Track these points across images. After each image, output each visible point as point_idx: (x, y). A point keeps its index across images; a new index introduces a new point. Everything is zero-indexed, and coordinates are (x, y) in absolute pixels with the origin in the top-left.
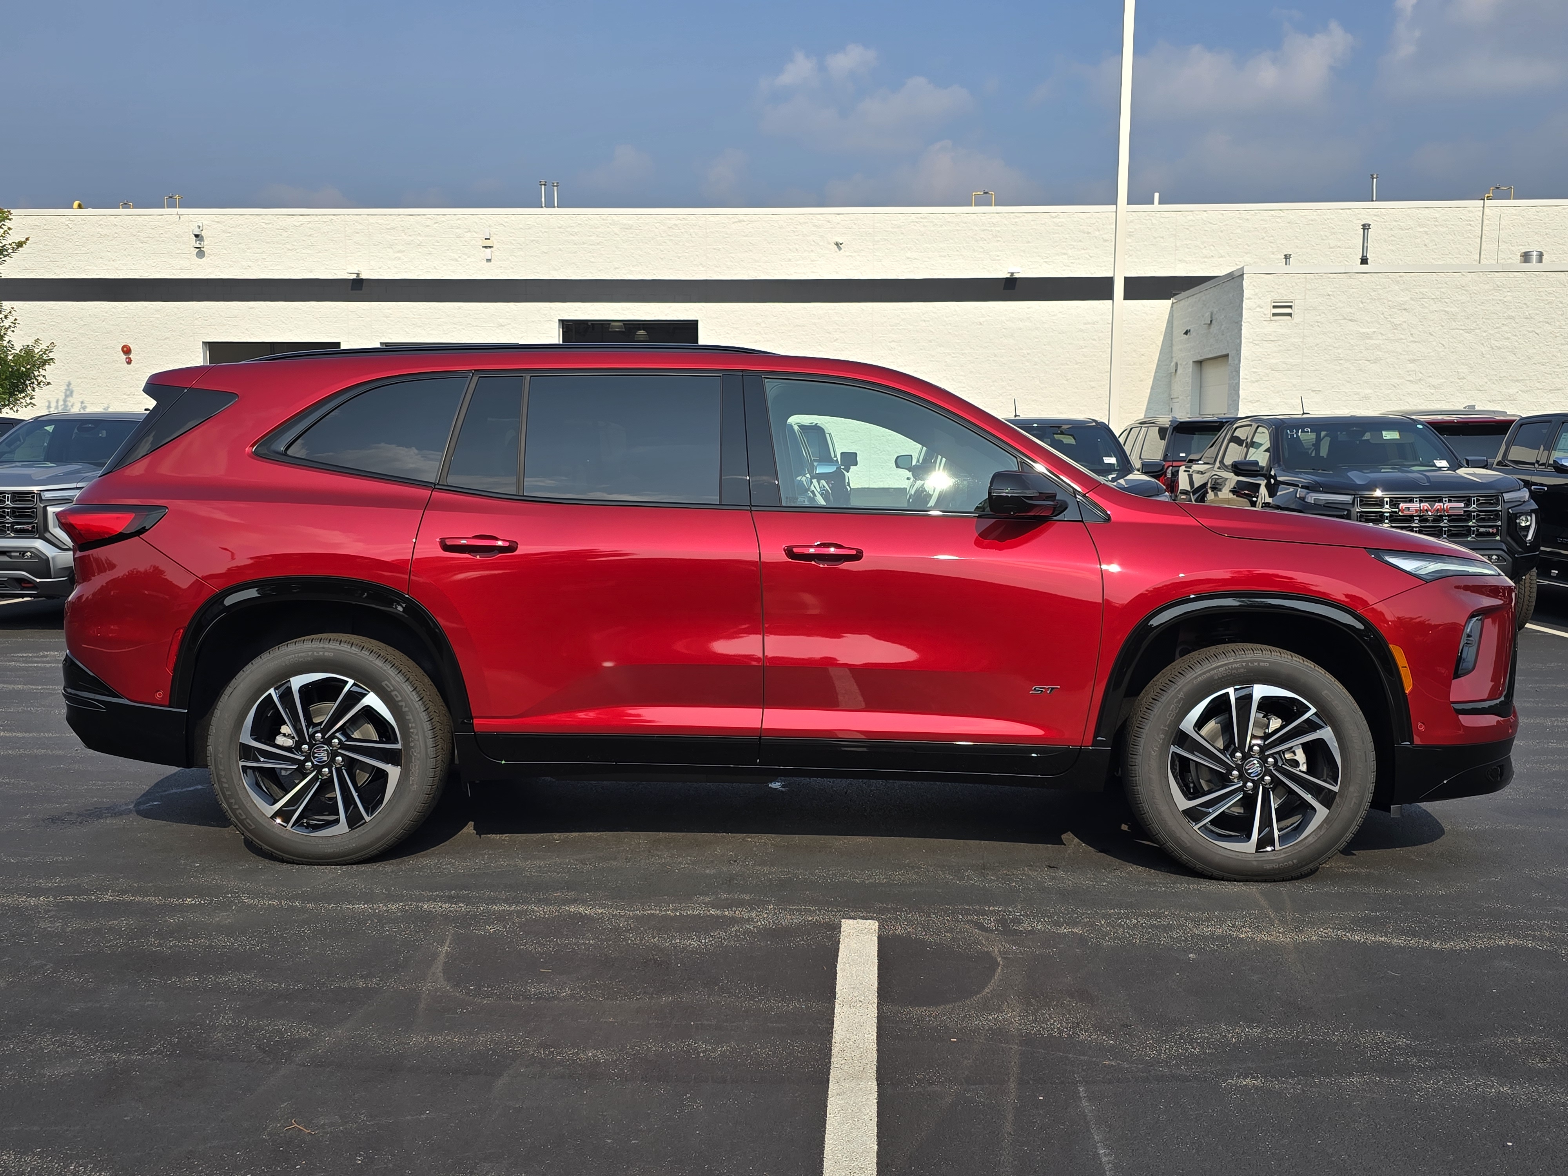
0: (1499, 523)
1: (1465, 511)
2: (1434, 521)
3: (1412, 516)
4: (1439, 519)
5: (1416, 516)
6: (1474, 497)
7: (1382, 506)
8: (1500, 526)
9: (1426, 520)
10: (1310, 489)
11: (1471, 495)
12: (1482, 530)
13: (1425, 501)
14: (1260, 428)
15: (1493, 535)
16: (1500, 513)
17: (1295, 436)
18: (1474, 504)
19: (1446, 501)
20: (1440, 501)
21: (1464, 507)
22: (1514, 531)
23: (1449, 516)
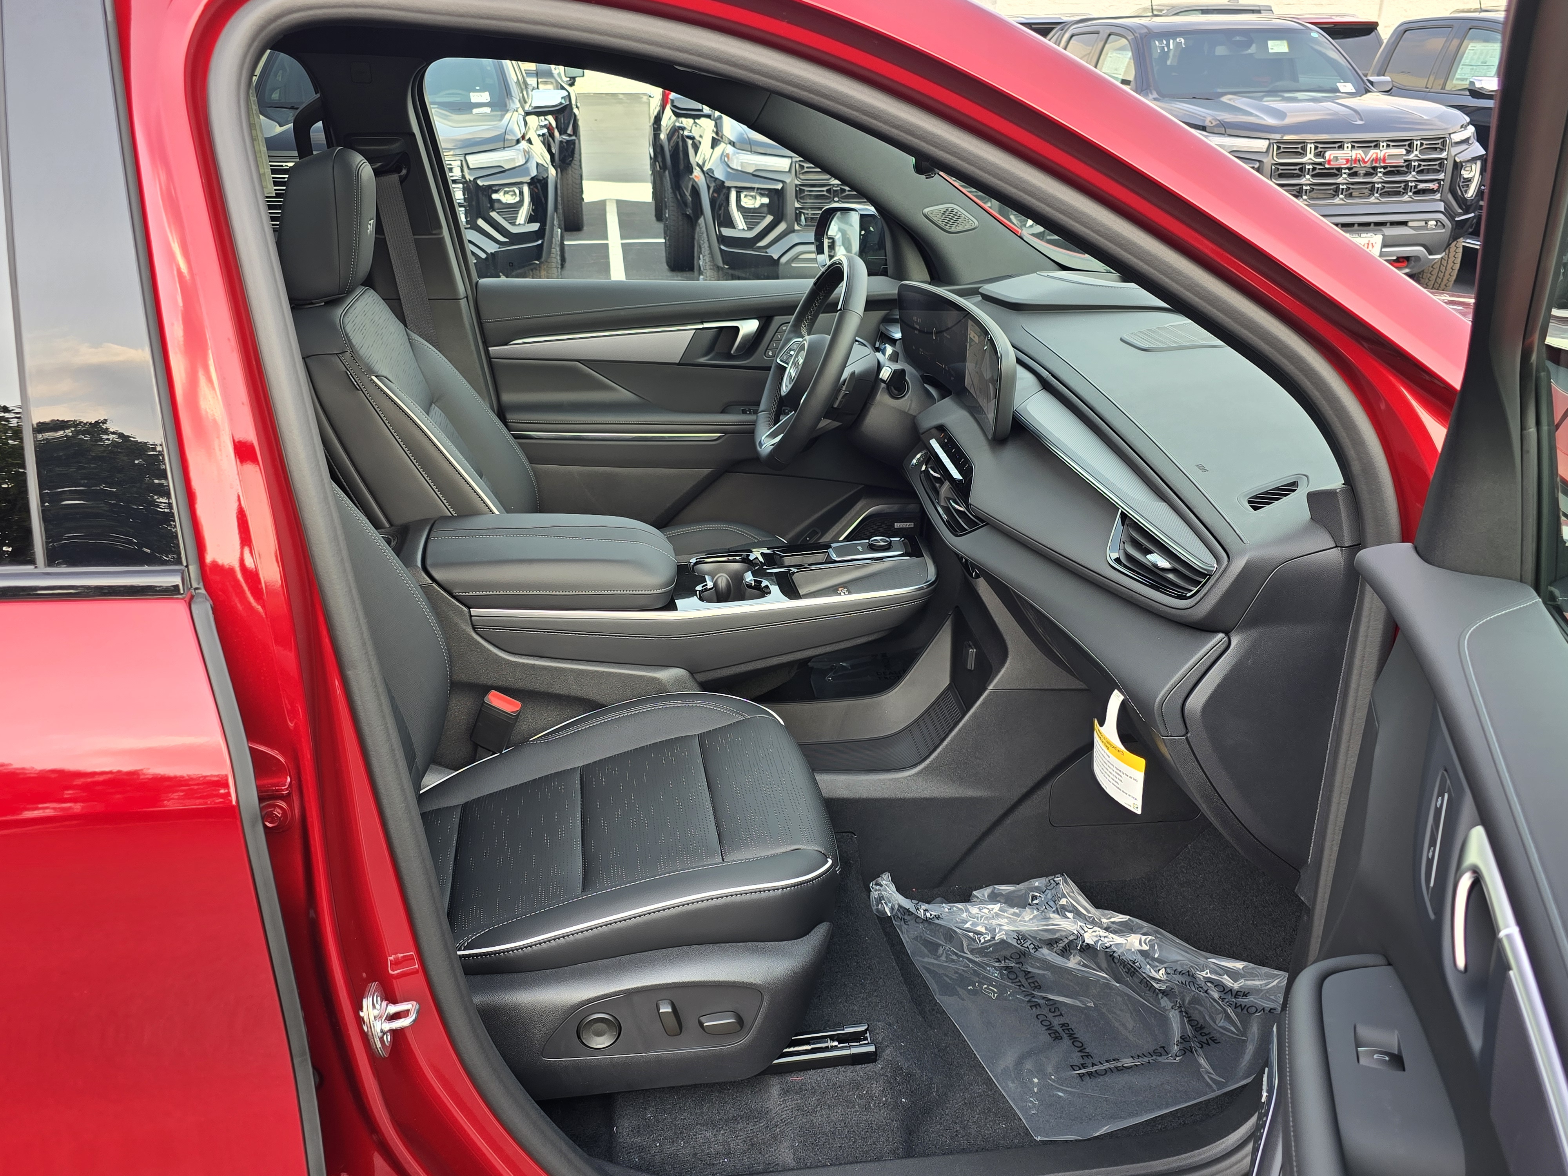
0: (1442, 176)
1: (1406, 161)
2: (1367, 174)
3: (1339, 169)
4: (1372, 171)
5: (1346, 168)
6: (1417, 140)
7: (1302, 154)
8: (1443, 180)
9: (1355, 174)
10: (1207, 130)
11: (1414, 138)
12: (1422, 186)
13: (1358, 147)
14: (1112, 37)
15: (1432, 191)
16: (1445, 162)
17: (1166, 49)
18: (1416, 150)
19: (1383, 146)
20: (1377, 146)
21: (1405, 155)
22: (1456, 184)
23: (1385, 168)
